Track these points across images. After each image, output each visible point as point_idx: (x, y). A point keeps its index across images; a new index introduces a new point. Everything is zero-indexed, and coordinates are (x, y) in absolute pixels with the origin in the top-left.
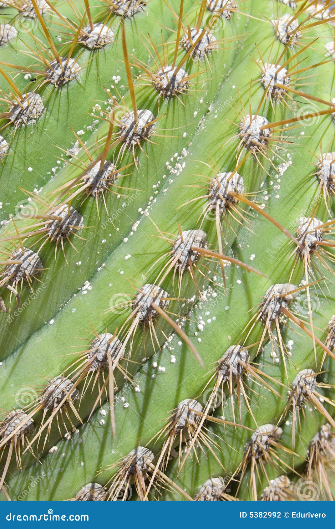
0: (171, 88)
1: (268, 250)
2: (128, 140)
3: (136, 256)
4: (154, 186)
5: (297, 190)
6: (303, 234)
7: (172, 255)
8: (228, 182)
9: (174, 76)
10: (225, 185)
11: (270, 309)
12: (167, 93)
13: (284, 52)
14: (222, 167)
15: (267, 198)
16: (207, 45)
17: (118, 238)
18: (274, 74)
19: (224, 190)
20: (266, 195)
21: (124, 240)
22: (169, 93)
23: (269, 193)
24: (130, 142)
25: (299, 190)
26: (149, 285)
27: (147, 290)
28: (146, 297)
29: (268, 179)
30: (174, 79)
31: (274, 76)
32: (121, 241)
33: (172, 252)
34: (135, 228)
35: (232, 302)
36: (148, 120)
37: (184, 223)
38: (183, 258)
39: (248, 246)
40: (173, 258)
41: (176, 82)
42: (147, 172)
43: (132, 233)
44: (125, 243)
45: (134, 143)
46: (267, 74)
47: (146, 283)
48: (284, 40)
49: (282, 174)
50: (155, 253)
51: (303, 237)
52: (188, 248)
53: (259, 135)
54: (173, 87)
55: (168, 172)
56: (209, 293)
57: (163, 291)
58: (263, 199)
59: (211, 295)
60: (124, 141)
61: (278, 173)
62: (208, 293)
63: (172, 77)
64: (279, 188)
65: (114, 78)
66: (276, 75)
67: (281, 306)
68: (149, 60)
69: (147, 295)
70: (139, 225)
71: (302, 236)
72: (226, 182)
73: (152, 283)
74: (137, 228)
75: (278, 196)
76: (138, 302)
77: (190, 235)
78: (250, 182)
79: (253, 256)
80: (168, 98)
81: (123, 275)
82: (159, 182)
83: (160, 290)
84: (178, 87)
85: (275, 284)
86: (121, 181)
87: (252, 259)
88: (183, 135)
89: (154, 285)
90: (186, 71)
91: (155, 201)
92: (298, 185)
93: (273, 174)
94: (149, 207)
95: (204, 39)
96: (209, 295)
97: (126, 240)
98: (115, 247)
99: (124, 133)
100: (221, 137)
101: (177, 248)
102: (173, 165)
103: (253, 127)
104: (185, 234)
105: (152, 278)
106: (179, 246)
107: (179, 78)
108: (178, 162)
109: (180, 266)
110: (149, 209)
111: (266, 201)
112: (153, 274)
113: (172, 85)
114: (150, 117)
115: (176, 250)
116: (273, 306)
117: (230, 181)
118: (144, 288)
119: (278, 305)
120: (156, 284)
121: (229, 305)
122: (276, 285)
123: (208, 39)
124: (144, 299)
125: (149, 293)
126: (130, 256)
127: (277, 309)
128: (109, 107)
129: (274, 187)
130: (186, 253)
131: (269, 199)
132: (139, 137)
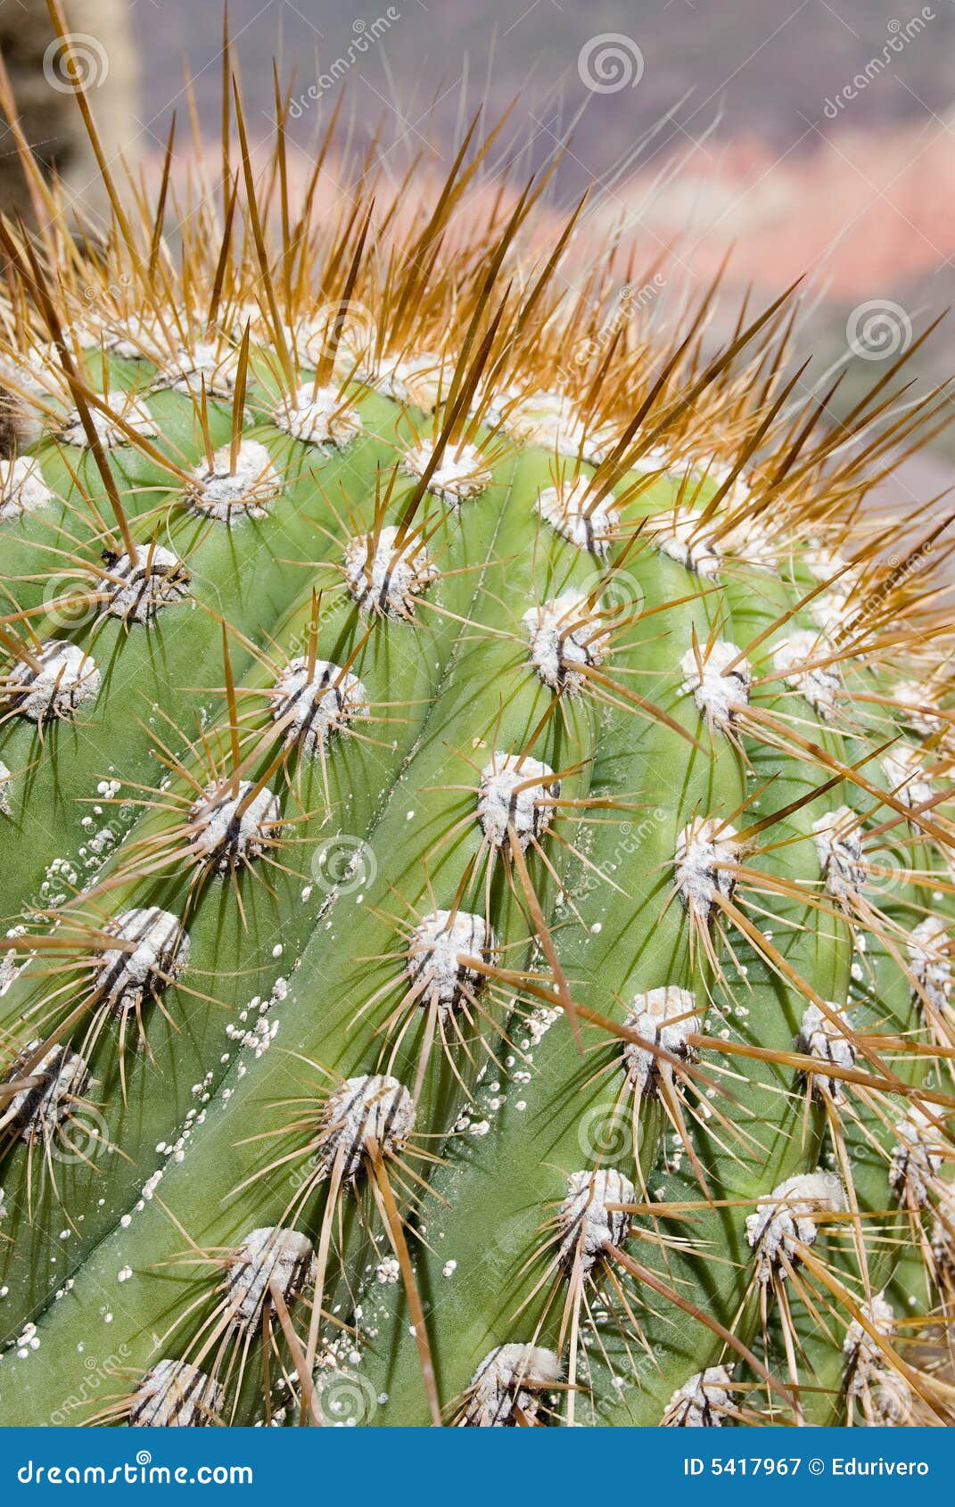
0: (227, 852)
1: (488, 1256)
2: (113, 996)
3: (145, 1275)
4: (196, 1088)
5: (569, 1094)
6: (575, 1223)
7: (224, 1293)
8: (367, 1110)
9: (237, 820)
10: (359, 1118)
11: (486, 1414)
12: (219, 862)
13: (548, 715)
14: (359, 1061)
15: (496, 1104)
16: (334, 712)
17: (104, 1219)
18: (508, 796)
19: (355, 1131)
20: (495, 1095)
21: (123, 1220)
22: (224, 864)
23: (503, 1091)
24: (118, 1002)
25: (573, 1095)
26: (169, 1361)
27: (164, 1378)
28: (158, 1399)
29: (503, 1050)
30: (235, 827)
31: (509, 800)
32: (116, 1224)
33: (223, 1286)
34: (148, 1191)
35: (395, 1385)
36: (164, 944)
37: (257, 1207)
38: (250, 1306)
39: (442, 1235)
40: (226, 1301)
41: (240, 835)
42: (173, 1060)
43: (141, 1204)
44: (124, 1230)
45: (127, 1003)
46: (492, 791)
47: (162, 1359)
48: (552, 675)
49: (537, 1040)
50: (187, 1281)
51: (575, 1230)
52: (262, 1281)
53: (455, 977)
54: (234, 850)
55: (235, 1046)
56: (344, 1350)
57: (204, 1377)
58: (489, 1106)
59: (347, 1357)
60: (102, 999)
61: (529, 1033)
62: (340, 1348)
63: (232, 823)
64: (526, 1081)
65: (102, 787)
66: (514, 797)
67: (515, 1406)
68: (204, 720)
69: (163, 1393)
70: (161, 1185)
71: (572, 1227)
72: (362, 1109)
73: (176, 1358)
74: (155, 1191)
75: (522, 1105)
76: (140, 1409)
77: (269, 1244)
78: (434, 1092)
79: (452, 1264)
80: (223, 874)
81: (111, 1324)
82: (210, 1075)
83: (198, 1377)
84: (247, 847)
85: (503, 1344)
86: (100, 1094)
87: (448, 1272)
88: (271, 952)
89: (182, 1362)
90: (275, 793)
91: (202, 1118)
92: (577, 1079)
93: (516, 1035)
94: (187, 1134)
95: (328, 701)
96: (342, 1355)
97: (126, 1220)
98: (97, 1243)
99: (103, 979)
100: (364, 970)
101: (237, 1278)
102: (250, 1026)
103: (441, 953)
104: (259, 1236)
105: (177, 1346)
106: (241, 1273)
107: (249, 823)
108: (263, 1015)
109: (244, 1323)
110: (187, 1140)
111: (493, 1112)
112: (179, 1336)
113: (230, 845)
114: (171, 934)
115: (234, 1282)
116: (494, 1405)
117: (373, 1110)
118: (156, 1372)
119: (508, 1404)
120: (189, 1361)
121: (387, 1391)
122: (507, 1347)
123: (339, 698)
124: (154, 1403)
125: (165, 1388)
126: (130, 1273)
127: (505, 1413)
128: (92, 859)
129: (516, 1075)
130: (257, 1293)
131: (503, 1108)
132: (141, 988)
